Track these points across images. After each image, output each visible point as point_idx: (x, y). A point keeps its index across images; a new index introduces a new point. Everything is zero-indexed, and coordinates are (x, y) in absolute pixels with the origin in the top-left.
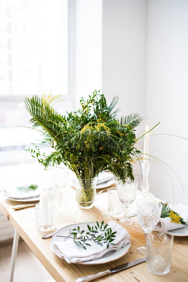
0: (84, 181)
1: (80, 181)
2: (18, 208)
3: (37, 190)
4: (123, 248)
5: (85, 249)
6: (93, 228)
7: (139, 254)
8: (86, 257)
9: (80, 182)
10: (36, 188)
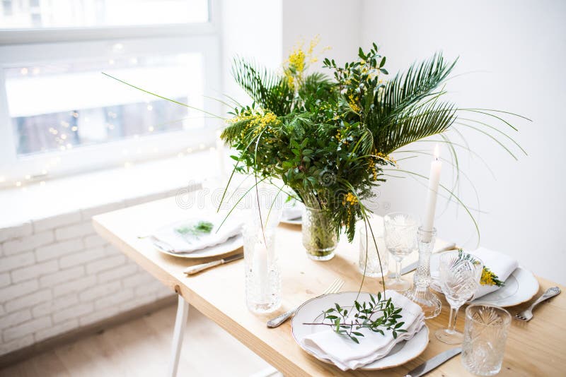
2: (192, 272)
3: (213, 232)
4: (417, 335)
5: (358, 343)
6: (364, 305)
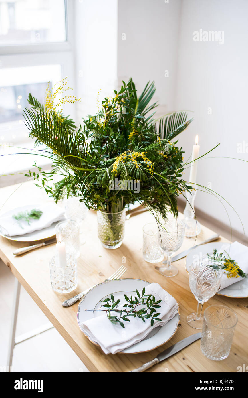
0: (110, 217)
1: (105, 216)
2: (20, 253)
3: (42, 218)
4: (171, 321)
5: (124, 327)
6: (131, 298)
7: (189, 325)
8: (127, 342)
9: (104, 218)
10: (40, 215)
